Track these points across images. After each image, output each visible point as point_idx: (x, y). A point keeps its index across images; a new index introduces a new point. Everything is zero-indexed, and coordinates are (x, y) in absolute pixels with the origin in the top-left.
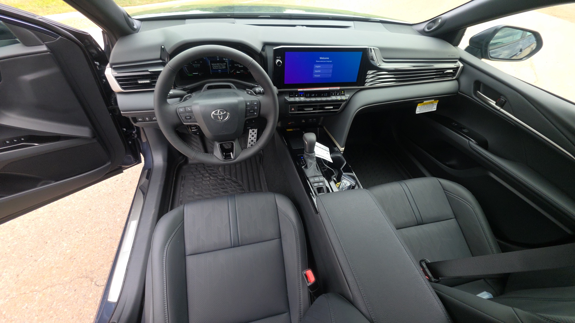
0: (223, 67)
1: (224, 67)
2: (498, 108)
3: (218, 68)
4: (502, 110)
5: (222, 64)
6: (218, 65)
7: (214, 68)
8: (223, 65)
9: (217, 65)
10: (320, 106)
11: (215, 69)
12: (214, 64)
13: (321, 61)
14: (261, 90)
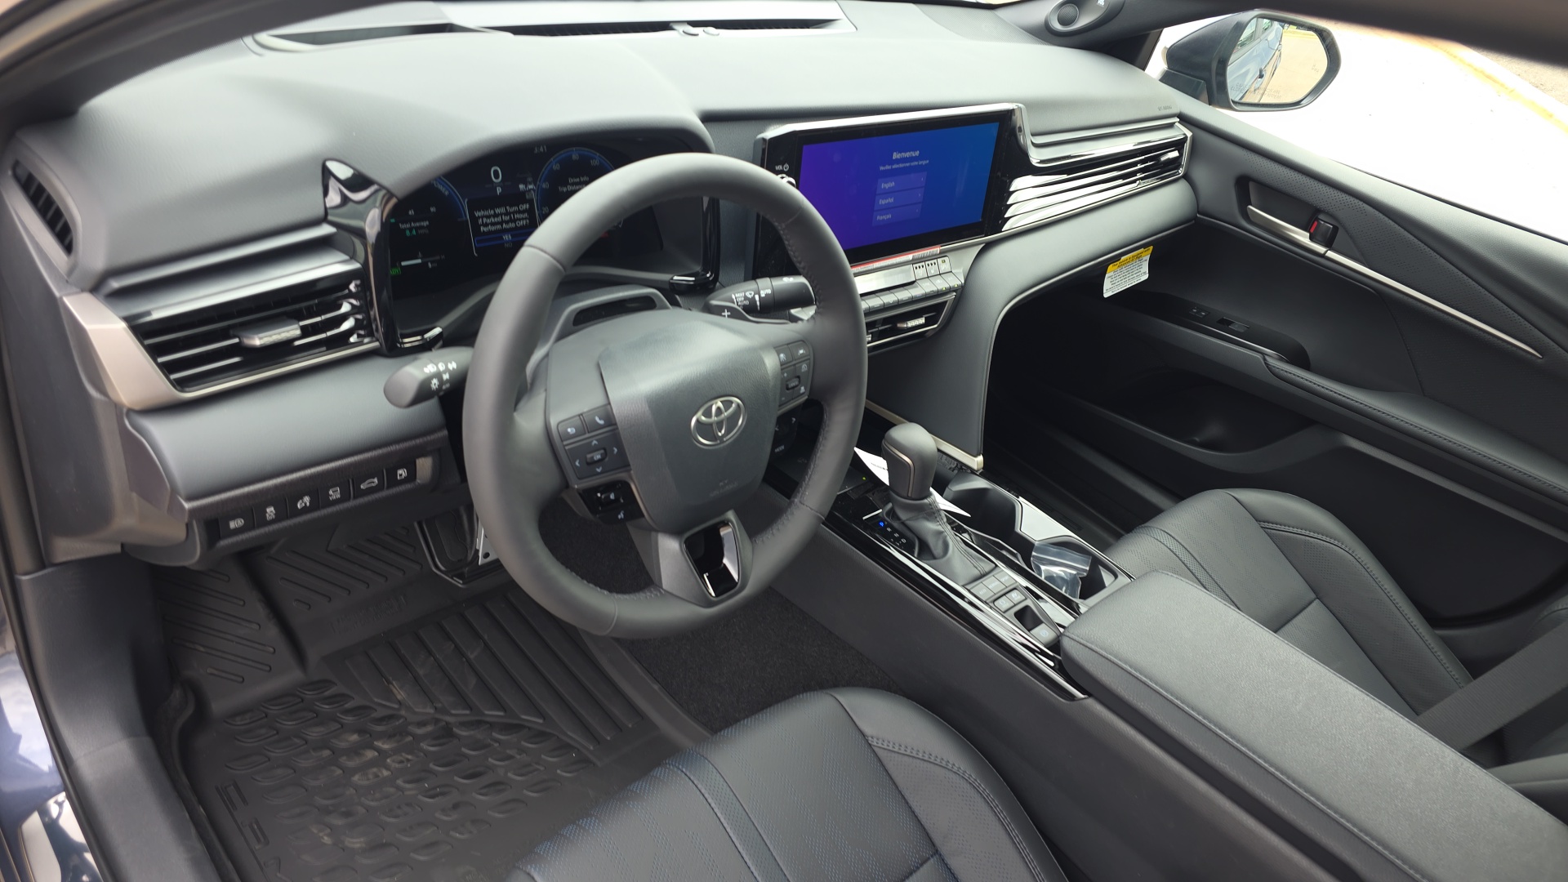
0: (520, 220)
1: (523, 219)
2: (1321, 249)
3: (499, 227)
4: (1331, 254)
5: (516, 208)
6: (501, 214)
7: (485, 229)
8: (519, 212)
9: (496, 215)
10: (885, 321)
11: (490, 232)
12: (486, 213)
13: (894, 167)
14: (757, 297)
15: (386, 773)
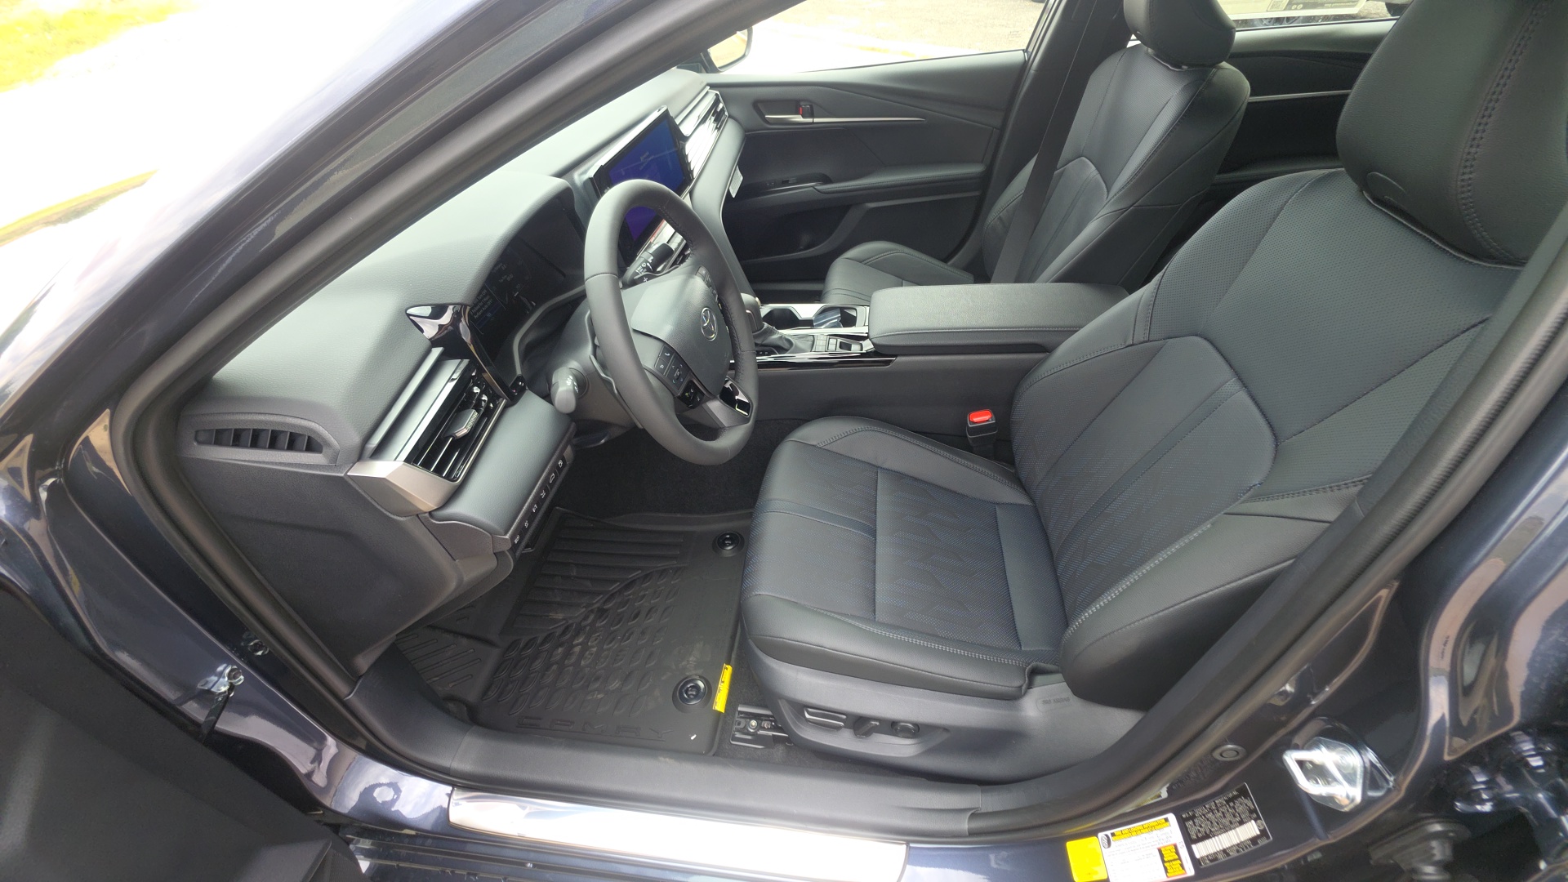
2: (810, 120)
4: (816, 120)
10: (679, 256)
14: (648, 264)
15: (595, 649)
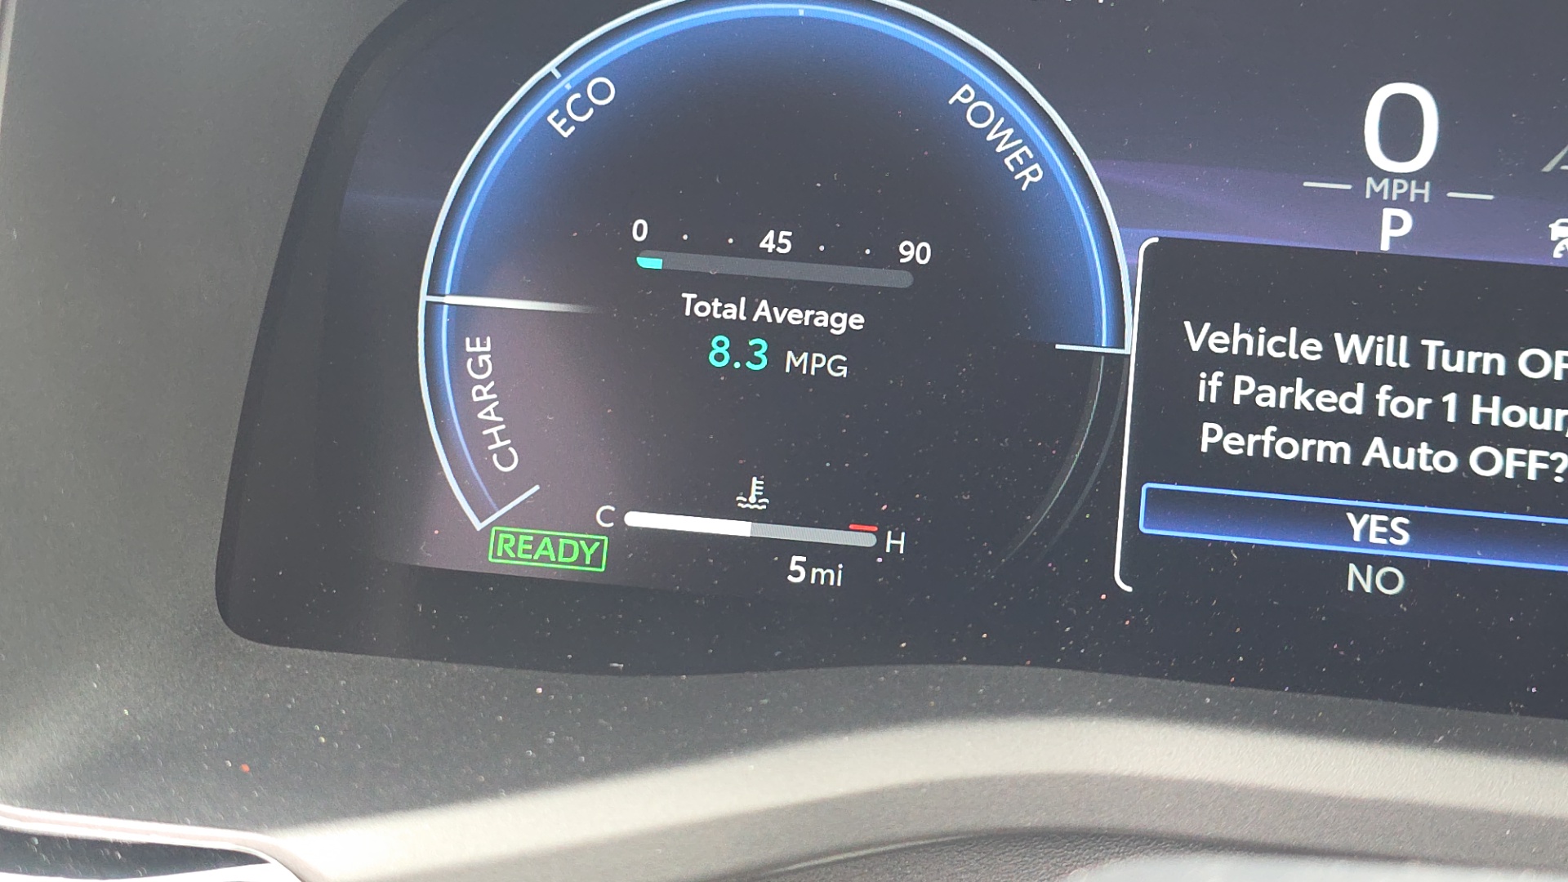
0: (1504, 437)
3: (1337, 450)
5: (1493, 361)
6: (1373, 375)
7: (1233, 443)
12: (1266, 346)
